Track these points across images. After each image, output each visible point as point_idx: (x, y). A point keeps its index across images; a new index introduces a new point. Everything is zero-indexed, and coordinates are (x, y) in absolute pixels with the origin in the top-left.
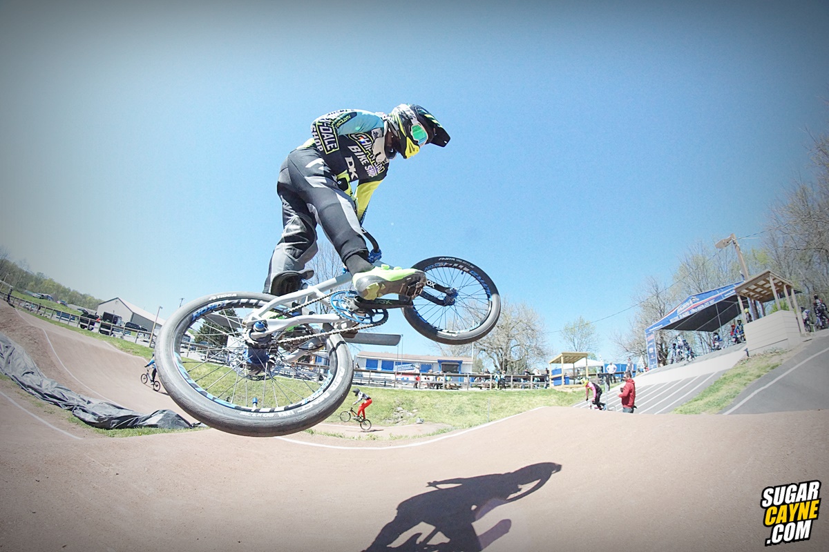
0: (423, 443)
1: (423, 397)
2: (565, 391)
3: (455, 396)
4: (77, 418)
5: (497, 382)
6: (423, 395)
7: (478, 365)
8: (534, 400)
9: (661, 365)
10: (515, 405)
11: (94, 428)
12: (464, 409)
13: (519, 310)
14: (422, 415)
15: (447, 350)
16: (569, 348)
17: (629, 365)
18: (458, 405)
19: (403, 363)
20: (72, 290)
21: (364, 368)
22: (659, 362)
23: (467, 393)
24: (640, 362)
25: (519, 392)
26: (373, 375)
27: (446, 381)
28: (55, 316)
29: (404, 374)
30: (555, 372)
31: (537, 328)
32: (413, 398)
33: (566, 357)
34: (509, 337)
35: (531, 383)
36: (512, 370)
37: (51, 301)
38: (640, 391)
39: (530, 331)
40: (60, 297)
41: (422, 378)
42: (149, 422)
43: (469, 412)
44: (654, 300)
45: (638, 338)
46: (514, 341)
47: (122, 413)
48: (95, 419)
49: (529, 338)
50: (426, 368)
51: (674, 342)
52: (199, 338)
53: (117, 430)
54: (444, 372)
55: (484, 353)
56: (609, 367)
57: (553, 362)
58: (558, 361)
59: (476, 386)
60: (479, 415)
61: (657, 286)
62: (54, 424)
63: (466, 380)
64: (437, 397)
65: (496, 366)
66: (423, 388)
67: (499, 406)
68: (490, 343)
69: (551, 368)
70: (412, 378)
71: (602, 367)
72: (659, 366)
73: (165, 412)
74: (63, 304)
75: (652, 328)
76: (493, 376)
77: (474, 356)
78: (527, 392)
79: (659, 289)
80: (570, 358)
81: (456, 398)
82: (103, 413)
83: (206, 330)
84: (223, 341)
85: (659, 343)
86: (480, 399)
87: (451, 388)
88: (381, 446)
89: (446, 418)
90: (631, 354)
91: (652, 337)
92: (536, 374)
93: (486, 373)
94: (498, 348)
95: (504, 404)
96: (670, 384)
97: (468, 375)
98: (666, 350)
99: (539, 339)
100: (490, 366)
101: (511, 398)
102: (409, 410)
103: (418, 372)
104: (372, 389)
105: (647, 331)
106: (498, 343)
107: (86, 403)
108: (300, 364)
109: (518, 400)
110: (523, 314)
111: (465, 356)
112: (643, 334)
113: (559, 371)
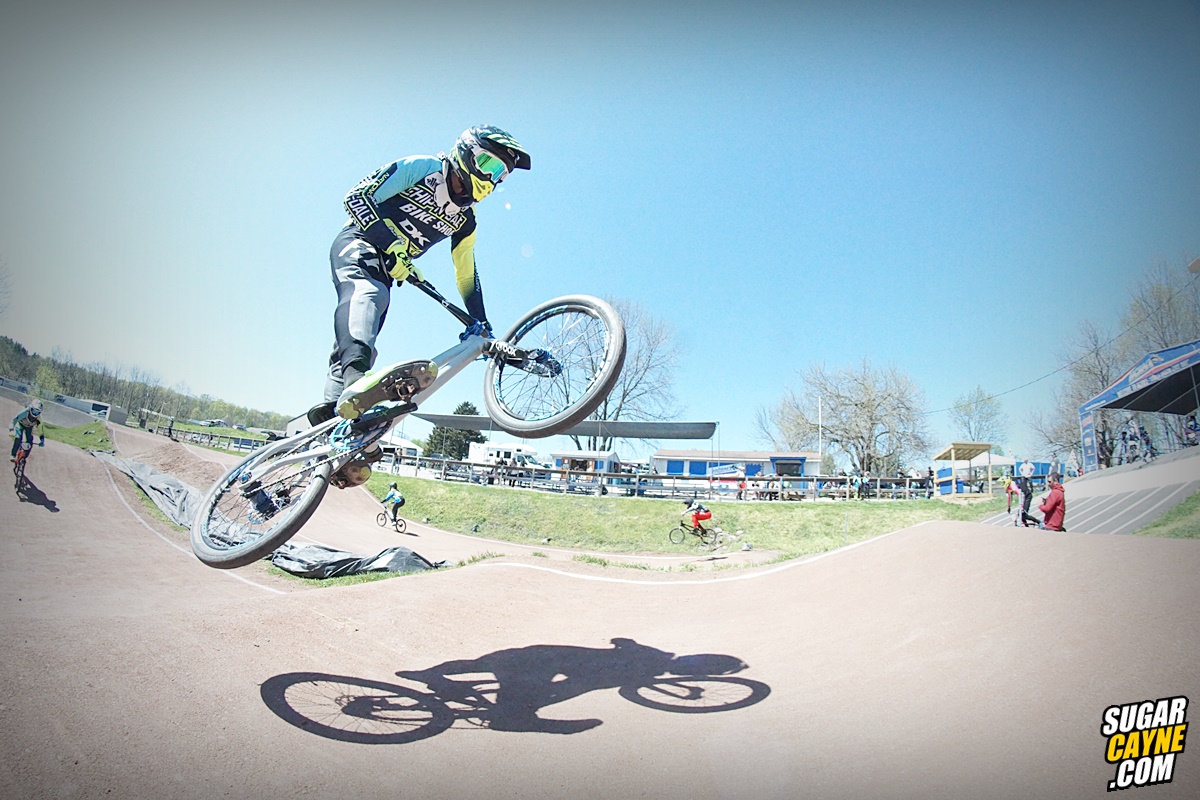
0: (762, 573)
1: (750, 512)
2: (957, 503)
3: (796, 509)
4: (279, 569)
5: (857, 489)
6: (751, 510)
7: (828, 464)
8: (911, 516)
9: (1103, 466)
10: (884, 523)
11: (303, 579)
12: (810, 529)
13: (885, 377)
14: (750, 538)
15: (783, 442)
16: (963, 437)
17: (1053, 464)
18: (802, 522)
19: (721, 464)
20: (249, 410)
21: (665, 474)
22: (1100, 461)
23: (812, 508)
24: (1070, 460)
25: (889, 504)
26: (679, 483)
27: (783, 487)
28: (233, 444)
29: (722, 479)
30: (942, 472)
31: (914, 406)
32: (736, 513)
33: (959, 450)
34: (873, 421)
35: (907, 490)
36: (878, 470)
37: (225, 428)
38: (1072, 505)
39: (904, 409)
40: (235, 421)
41: (749, 484)
42: (376, 565)
43: (817, 533)
44: (1092, 360)
45: (1067, 423)
46: (880, 425)
47: (337, 557)
48: (303, 567)
49: (902, 421)
50: (753, 469)
51: (1123, 430)
52: (430, 450)
53: (333, 579)
54: (780, 475)
55: (837, 445)
56: (1022, 466)
57: (939, 458)
58: (946, 457)
59: (826, 496)
60: (832, 538)
61: (1095, 336)
62: (251, 579)
63: (812, 486)
64: (769, 511)
65: (854, 465)
66: (751, 499)
67: (860, 525)
68: (845, 430)
69: (937, 466)
70: (734, 485)
71: (1012, 467)
72: (1100, 468)
73: (397, 551)
74: (240, 428)
75: (1088, 405)
76: (851, 480)
77: (823, 450)
78: (902, 504)
79: (1099, 343)
80: (965, 452)
81: (797, 512)
82: (312, 559)
83: (438, 437)
84: (464, 451)
85: (1100, 430)
86: (833, 514)
87: (791, 498)
88: (701, 579)
89: (783, 542)
90: (1057, 448)
91: (1089, 420)
92: (915, 477)
93: (841, 474)
94: (857, 437)
95: (867, 522)
96: (1117, 498)
97: (815, 479)
98: (1111, 443)
99: (918, 423)
100: (845, 464)
101: (878, 512)
102: (732, 532)
103: (742, 475)
104: (678, 503)
105: (1082, 410)
106: (857, 430)
107: (288, 549)
108: (573, 473)
109: (888, 515)
110: (894, 385)
111: (808, 451)
112: (1075, 414)
113: (948, 471)
